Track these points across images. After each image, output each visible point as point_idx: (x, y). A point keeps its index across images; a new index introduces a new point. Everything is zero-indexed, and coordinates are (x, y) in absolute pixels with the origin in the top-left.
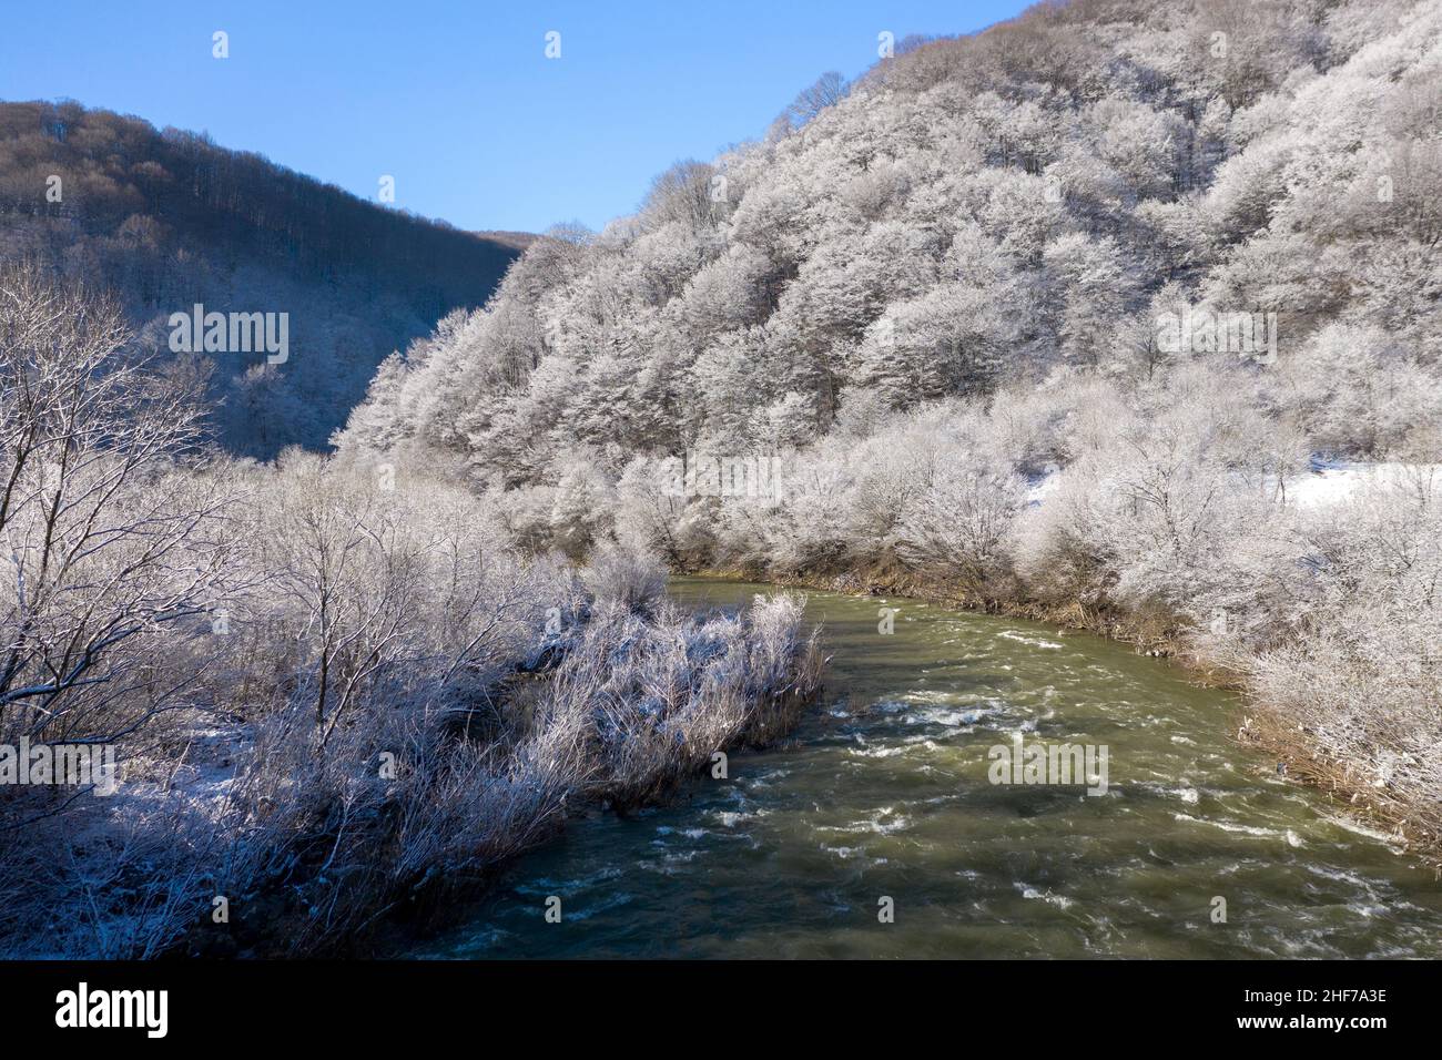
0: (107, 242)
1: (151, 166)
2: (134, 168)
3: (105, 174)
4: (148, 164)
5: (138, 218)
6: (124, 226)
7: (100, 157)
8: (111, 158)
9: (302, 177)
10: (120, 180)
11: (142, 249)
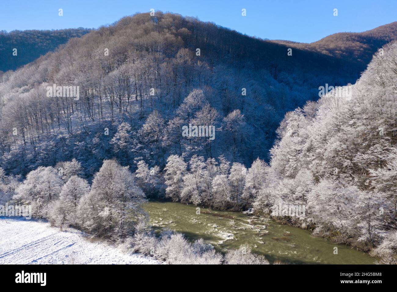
0: (174, 61)
1: (184, 30)
2: (179, 31)
3: (171, 34)
4: (183, 29)
5: (184, 50)
6: (179, 53)
7: (169, 28)
8: (172, 28)
9: (226, 29)
10: (176, 35)
11: (185, 62)
